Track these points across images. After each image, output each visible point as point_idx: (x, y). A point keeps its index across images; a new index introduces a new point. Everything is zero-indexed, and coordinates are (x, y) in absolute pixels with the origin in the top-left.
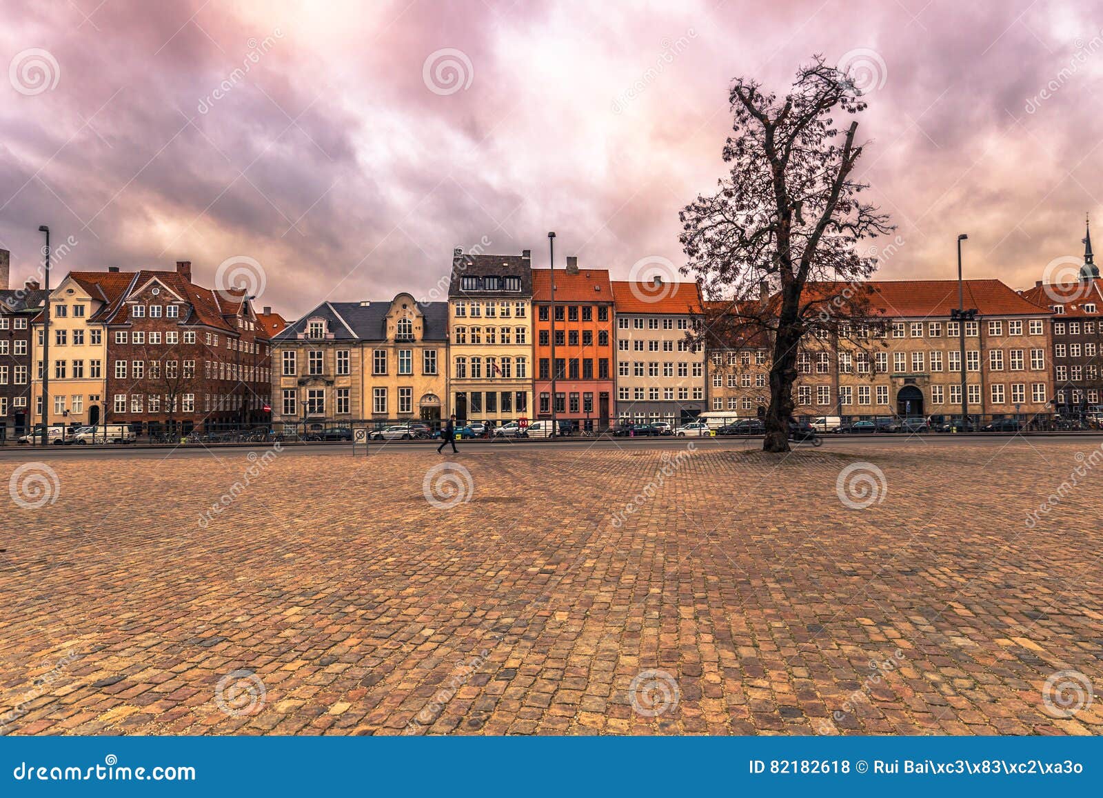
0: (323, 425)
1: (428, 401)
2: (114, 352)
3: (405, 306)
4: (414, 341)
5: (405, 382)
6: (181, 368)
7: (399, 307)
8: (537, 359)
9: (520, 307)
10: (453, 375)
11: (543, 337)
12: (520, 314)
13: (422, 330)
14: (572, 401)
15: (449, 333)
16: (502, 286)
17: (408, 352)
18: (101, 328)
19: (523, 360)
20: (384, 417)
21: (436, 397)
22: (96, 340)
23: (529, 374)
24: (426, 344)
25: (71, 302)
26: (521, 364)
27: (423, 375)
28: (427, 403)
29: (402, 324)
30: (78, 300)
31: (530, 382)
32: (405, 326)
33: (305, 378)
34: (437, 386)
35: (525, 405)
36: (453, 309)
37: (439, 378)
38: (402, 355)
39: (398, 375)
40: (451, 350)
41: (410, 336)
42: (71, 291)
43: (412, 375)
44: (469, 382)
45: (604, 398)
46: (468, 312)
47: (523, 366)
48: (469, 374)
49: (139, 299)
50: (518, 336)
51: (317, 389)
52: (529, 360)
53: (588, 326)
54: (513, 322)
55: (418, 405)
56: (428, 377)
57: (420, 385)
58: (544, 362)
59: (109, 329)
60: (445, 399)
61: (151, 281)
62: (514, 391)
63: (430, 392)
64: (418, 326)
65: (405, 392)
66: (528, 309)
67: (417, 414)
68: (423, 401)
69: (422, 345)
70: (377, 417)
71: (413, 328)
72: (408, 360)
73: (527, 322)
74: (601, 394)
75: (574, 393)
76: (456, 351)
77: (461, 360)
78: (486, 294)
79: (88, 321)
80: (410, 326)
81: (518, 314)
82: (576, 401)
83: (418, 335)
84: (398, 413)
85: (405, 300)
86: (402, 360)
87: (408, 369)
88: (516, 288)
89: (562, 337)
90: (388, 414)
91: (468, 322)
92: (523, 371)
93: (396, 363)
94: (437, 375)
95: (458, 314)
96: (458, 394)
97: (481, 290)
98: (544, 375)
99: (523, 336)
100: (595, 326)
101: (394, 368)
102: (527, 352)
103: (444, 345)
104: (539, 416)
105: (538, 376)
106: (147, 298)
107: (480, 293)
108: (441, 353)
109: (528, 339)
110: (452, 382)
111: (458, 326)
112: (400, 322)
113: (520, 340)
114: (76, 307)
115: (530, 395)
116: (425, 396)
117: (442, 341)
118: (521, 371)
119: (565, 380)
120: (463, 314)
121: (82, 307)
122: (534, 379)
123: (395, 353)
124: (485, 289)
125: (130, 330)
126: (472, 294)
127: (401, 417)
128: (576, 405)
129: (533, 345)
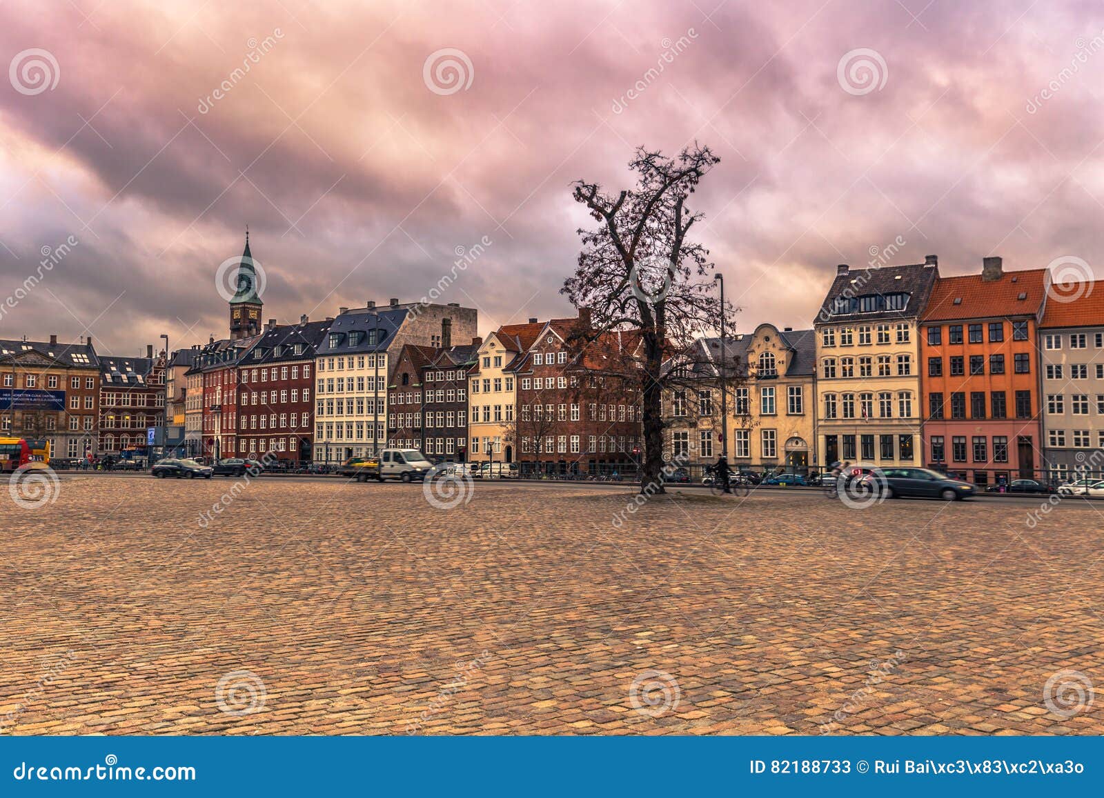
0: (688, 469)
1: (794, 444)
2: (523, 397)
3: (767, 339)
4: (776, 377)
5: (767, 423)
6: (569, 411)
7: (760, 340)
8: (926, 394)
9: (903, 331)
10: (822, 414)
11: (935, 367)
12: (903, 338)
13: (785, 364)
14: (977, 447)
15: (815, 366)
16: (881, 305)
17: (771, 390)
18: (512, 376)
19: (908, 396)
20: (747, 462)
21: (802, 440)
22: (509, 388)
23: (915, 413)
24: (790, 380)
25: (492, 354)
26: (905, 400)
27: (788, 415)
28: (794, 447)
29: (764, 358)
30: (498, 351)
31: (917, 422)
32: (767, 360)
33: (670, 420)
34: (803, 427)
35: (912, 453)
36: (820, 337)
37: (805, 418)
38: (765, 393)
39: (761, 416)
40: (818, 386)
41: (773, 372)
42: (493, 344)
43: (776, 415)
44: (839, 423)
45: (1024, 445)
46: (838, 340)
47: (908, 403)
48: (840, 414)
49: (538, 348)
50: (900, 366)
51: (681, 431)
52: (915, 394)
53: (998, 348)
54: (894, 349)
55: (783, 449)
56: (793, 418)
57: (785, 426)
58: (936, 399)
59: (518, 377)
60: (812, 442)
61: (546, 331)
62: (896, 434)
63: (796, 435)
64: (781, 360)
65: (770, 434)
66: (913, 332)
67: (782, 460)
68: (790, 444)
69: (785, 381)
70: (740, 461)
71: (776, 363)
72: (771, 399)
73: (912, 348)
74: (1020, 438)
75: (979, 437)
76: (824, 387)
77: (830, 397)
78: (859, 317)
79: (503, 370)
80: (773, 360)
81: (900, 339)
82: (983, 447)
83: (781, 370)
84: (761, 458)
85: (767, 332)
86: (765, 399)
87: (771, 410)
88: (899, 307)
89: (961, 365)
90: (750, 458)
91: (838, 352)
92: (908, 409)
93: (758, 402)
94: (803, 415)
95: (826, 343)
96: (828, 437)
97: (856, 313)
98: (937, 415)
99: (907, 366)
100: (1007, 348)
101: (756, 407)
102: (912, 385)
103: (810, 380)
104: (929, 465)
105: (927, 415)
106: (544, 346)
107: (852, 317)
108: (807, 390)
109: (914, 370)
110: (821, 423)
111: (826, 358)
112: (762, 356)
113: (904, 369)
114: (496, 358)
115: (917, 439)
116: (792, 439)
117: (808, 376)
118: (905, 408)
119: (965, 419)
120: (832, 343)
121: (500, 358)
122: (922, 419)
123: (758, 391)
124: (860, 311)
125: (532, 377)
126: (841, 318)
127: (765, 462)
128: (983, 452)
129: (920, 376)
